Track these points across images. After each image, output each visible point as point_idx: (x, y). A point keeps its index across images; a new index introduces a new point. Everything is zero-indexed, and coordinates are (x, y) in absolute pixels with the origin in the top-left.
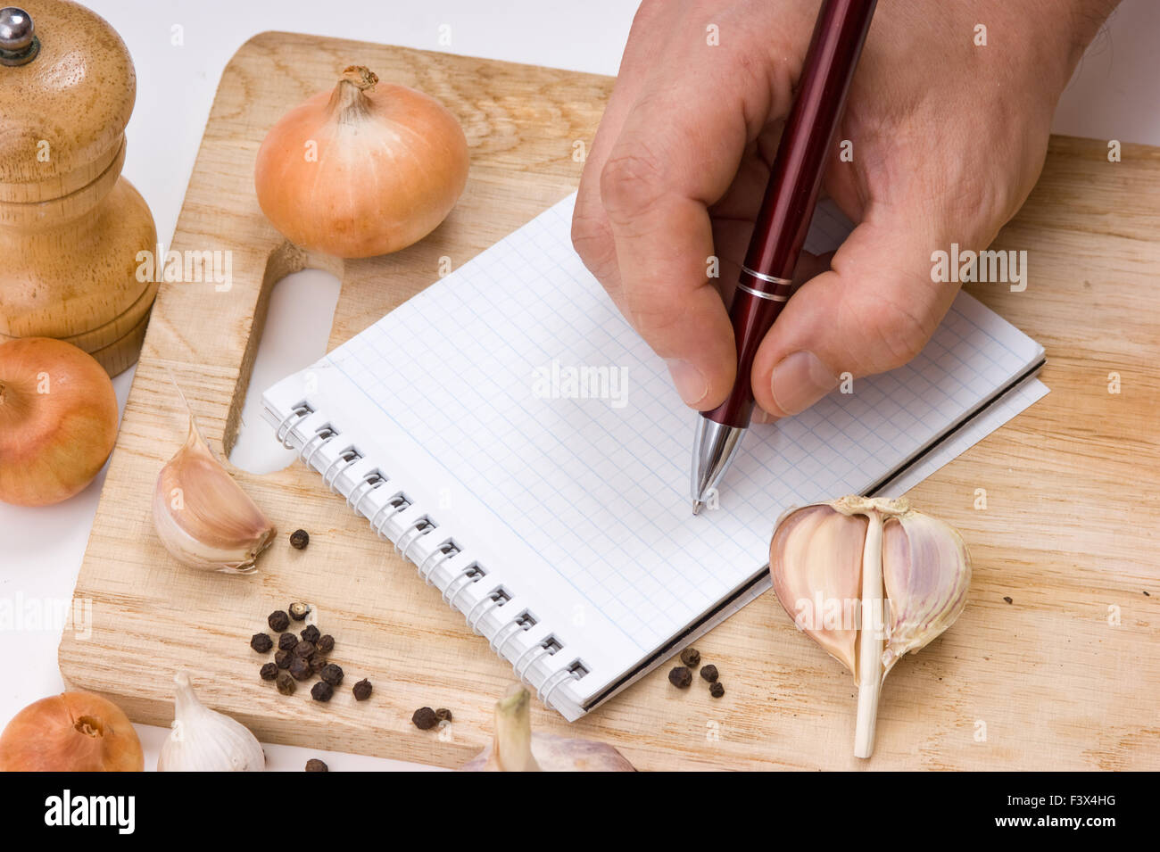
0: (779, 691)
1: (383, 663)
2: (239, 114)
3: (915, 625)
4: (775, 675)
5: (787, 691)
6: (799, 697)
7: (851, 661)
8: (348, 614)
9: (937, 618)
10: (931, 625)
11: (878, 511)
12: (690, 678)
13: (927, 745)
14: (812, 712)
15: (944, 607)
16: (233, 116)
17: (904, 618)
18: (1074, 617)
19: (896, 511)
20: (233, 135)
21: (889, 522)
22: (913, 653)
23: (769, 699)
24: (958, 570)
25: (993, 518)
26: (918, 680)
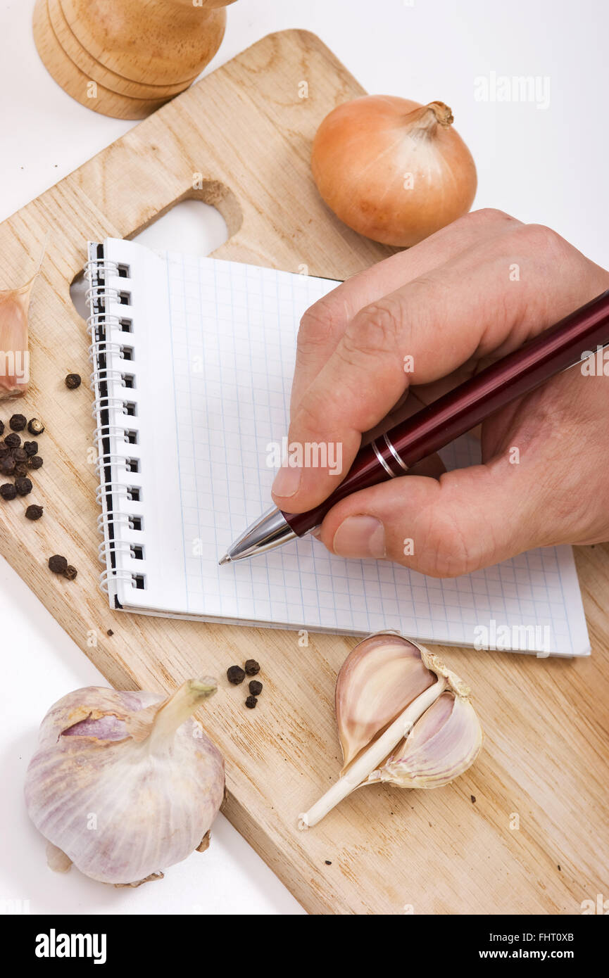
0: (289, 735)
1: (60, 506)
2: (254, 72)
3: (408, 770)
4: (293, 722)
5: (293, 740)
6: (298, 751)
7: (350, 757)
8: (64, 455)
9: (426, 778)
10: (417, 778)
11: (447, 682)
12: (241, 681)
13: (350, 848)
14: (298, 766)
15: (436, 774)
16: (249, 70)
17: (405, 761)
18: (503, 845)
19: (458, 691)
20: (240, 83)
21: (448, 694)
22: (392, 786)
23: (278, 735)
24: (464, 759)
25: (507, 740)
26: (377, 802)
